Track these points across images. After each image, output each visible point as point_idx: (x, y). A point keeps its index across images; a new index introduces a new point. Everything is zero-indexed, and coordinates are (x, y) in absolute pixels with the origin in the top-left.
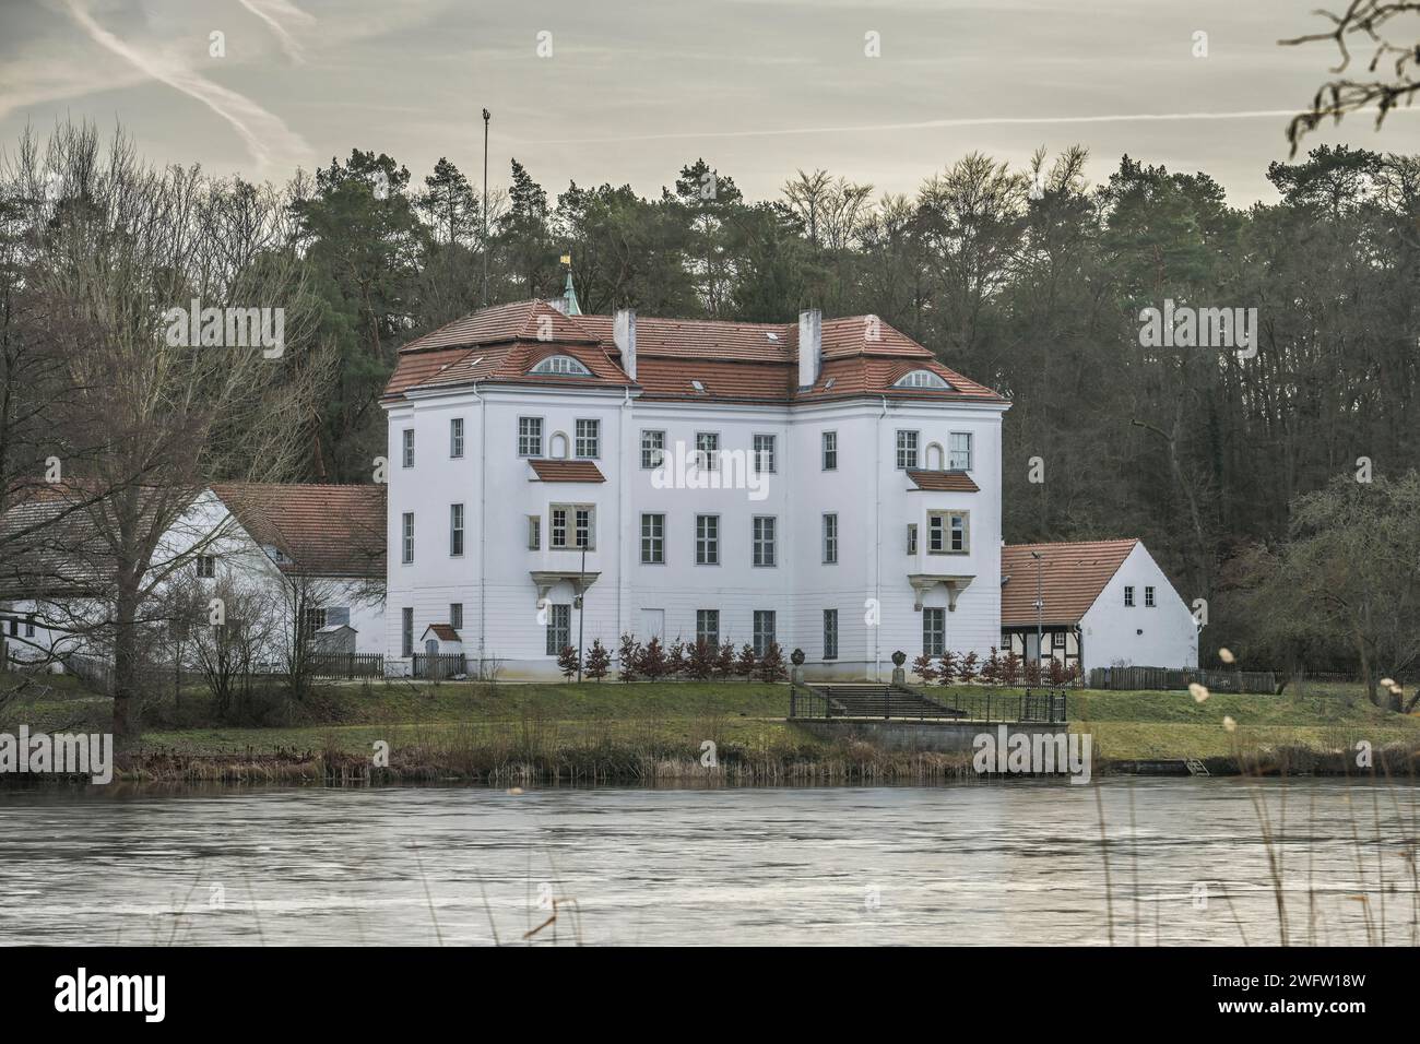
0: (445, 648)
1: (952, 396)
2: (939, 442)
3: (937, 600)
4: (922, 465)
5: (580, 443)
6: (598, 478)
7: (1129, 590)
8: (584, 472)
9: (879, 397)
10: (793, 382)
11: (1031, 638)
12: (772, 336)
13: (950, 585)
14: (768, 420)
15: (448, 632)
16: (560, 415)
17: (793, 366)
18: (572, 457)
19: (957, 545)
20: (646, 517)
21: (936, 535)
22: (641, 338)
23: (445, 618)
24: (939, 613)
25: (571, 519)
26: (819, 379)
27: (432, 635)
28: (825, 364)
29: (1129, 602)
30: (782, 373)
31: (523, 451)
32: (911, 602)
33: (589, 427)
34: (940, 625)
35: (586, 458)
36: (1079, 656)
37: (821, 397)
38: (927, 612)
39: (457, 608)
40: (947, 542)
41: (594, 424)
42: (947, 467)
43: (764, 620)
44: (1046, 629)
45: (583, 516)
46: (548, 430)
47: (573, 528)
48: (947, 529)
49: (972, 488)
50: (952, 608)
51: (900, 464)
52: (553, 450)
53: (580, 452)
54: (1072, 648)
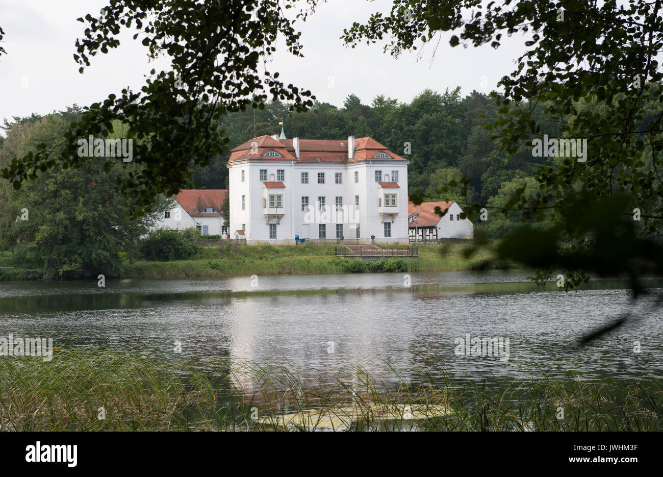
0: (240, 237)
1: (393, 160)
2: (387, 173)
3: (388, 220)
4: (383, 180)
5: (278, 177)
6: (283, 187)
7: (452, 216)
8: (280, 185)
9: (369, 161)
10: (347, 157)
11: (424, 230)
12: (342, 144)
13: (392, 215)
14: (339, 169)
15: (241, 232)
16: (272, 169)
17: (347, 152)
18: (276, 181)
19: (394, 204)
20: (303, 198)
21: (387, 201)
22: (301, 145)
23: (241, 229)
24: (389, 224)
25: (276, 198)
26: (354, 156)
27: (237, 233)
28: (355, 151)
29: (452, 219)
30: (345, 154)
31: (261, 179)
32: (382, 220)
33: (281, 172)
34: (389, 227)
35: (280, 181)
36: (436, 235)
37: (356, 162)
38: (385, 224)
39: (244, 225)
40: (390, 203)
41: (283, 171)
42: (391, 181)
43: (339, 227)
44: (419, 228)
45: (279, 197)
46: (269, 173)
47: (276, 201)
48: (390, 198)
49: (398, 187)
50: (393, 222)
51: (376, 180)
52: (270, 179)
53: (278, 179)
54: (435, 233)
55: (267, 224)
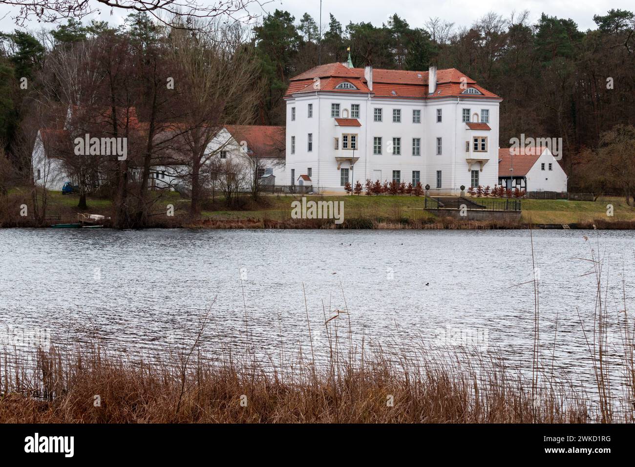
0: (306, 183)
1: (482, 97)
2: (476, 112)
3: (476, 168)
4: (471, 121)
5: (353, 112)
6: (359, 125)
7: (543, 165)
8: (354, 123)
9: (456, 97)
10: (426, 93)
11: (509, 181)
12: (420, 76)
13: (481, 163)
14: (418, 105)
15: (307, 178)
16: (346, 103)
17: (427, 86)
18: (350, 117)
19: (483, 149)
20: (375, 138)
21: (476, 145)
22: (374, 76)
23: (306, 173)
24: (477, 172)
25: (349, 139)
26: (436, 91)
27: (301, 179)
28: (438, 85)
29: (543, 169)
30: (423, 88)
31: (333, 115)
32: (468, 168)
33: (356, 107)
34: (477, 176)
35: (355, 118)
36: (525, 187)
37: (437, 98)
38: (473, 172)
39: (310, 169)
40: (480, 147)
41: (358, 106)
42: (480, 121)
43: (416, 174)
44: (514, 178)
45: (353, 138)
46: (342, 108)
47: (350, 142)
48: (480, 143)
49: (489, 129)
50: (481, 170)
51: (464, 120)
52: (343, 115)
53: (353, 116)
54: (523, 184)
55: (338, 169)
